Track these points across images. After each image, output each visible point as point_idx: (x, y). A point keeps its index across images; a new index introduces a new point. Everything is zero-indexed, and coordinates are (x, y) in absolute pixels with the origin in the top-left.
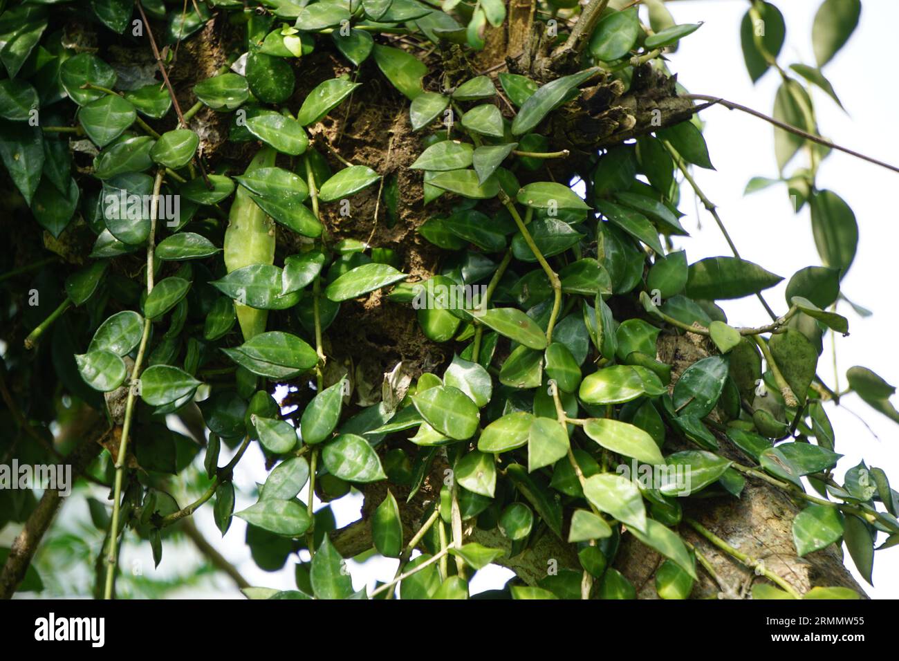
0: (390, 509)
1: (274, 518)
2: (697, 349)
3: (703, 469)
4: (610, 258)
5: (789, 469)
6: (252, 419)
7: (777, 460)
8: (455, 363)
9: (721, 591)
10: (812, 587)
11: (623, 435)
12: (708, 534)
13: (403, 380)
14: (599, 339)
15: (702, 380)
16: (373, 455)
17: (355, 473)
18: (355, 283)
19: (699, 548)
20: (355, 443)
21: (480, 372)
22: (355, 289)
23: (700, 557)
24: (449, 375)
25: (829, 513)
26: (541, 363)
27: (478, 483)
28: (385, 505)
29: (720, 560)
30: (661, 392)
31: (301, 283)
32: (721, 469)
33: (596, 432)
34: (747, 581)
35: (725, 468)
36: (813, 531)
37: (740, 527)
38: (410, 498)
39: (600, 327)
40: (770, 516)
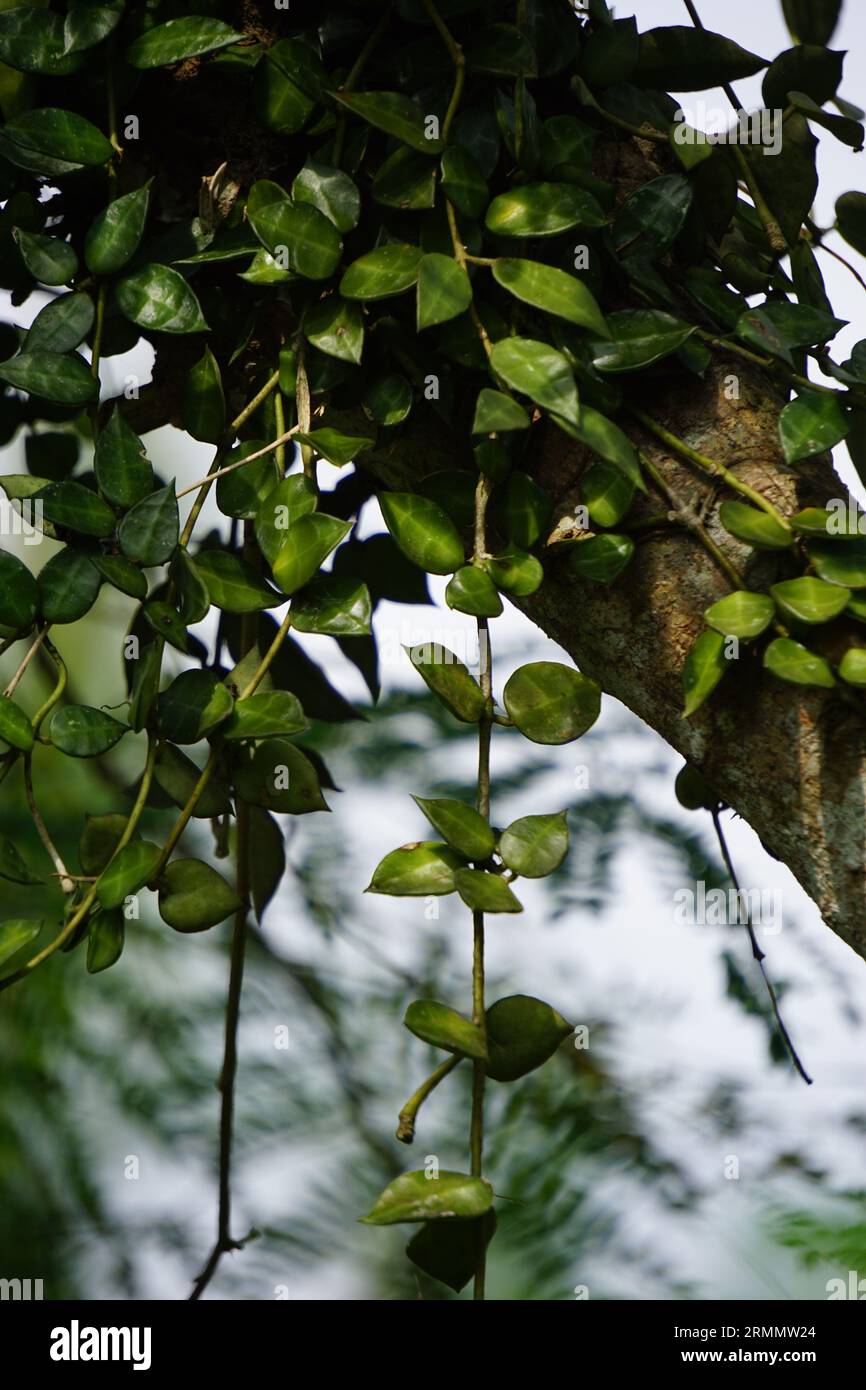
0: (208, 373)
1: (44, 378)
2: (647, 161)
3: (655, 336)
4: (533, 24)
5: (777, 341)
6: (14, 233)
7: (762, 327)
8: (307, 168)
9: (672, 508)
10: (801, 507)
11: (547, 282)
12: (657, 427)
13: (228, 187)
14: (518, 144)
15: (657, 207)
16: (191, 297)
17: (164, 320)
18: (169, 44)
19: (643, 447)
20: (164, 276)
21: (345, 182)
22: (171, 51)
23: (644, 460)
24: (300, 184)
25: (828, 405)
26: (434, 174)
27: (339, 343)
28: (201, 368)
29: (671, 465)
30: (602, 223)
31: (92, 38)
32: (680, 337)
33: (510, 278)
34: (709, 496)
35: (685, 336)
36: (808, 429)
37: (701, 420)
38: (233, 358)
39: (519, 125)
40: (743, 405)
